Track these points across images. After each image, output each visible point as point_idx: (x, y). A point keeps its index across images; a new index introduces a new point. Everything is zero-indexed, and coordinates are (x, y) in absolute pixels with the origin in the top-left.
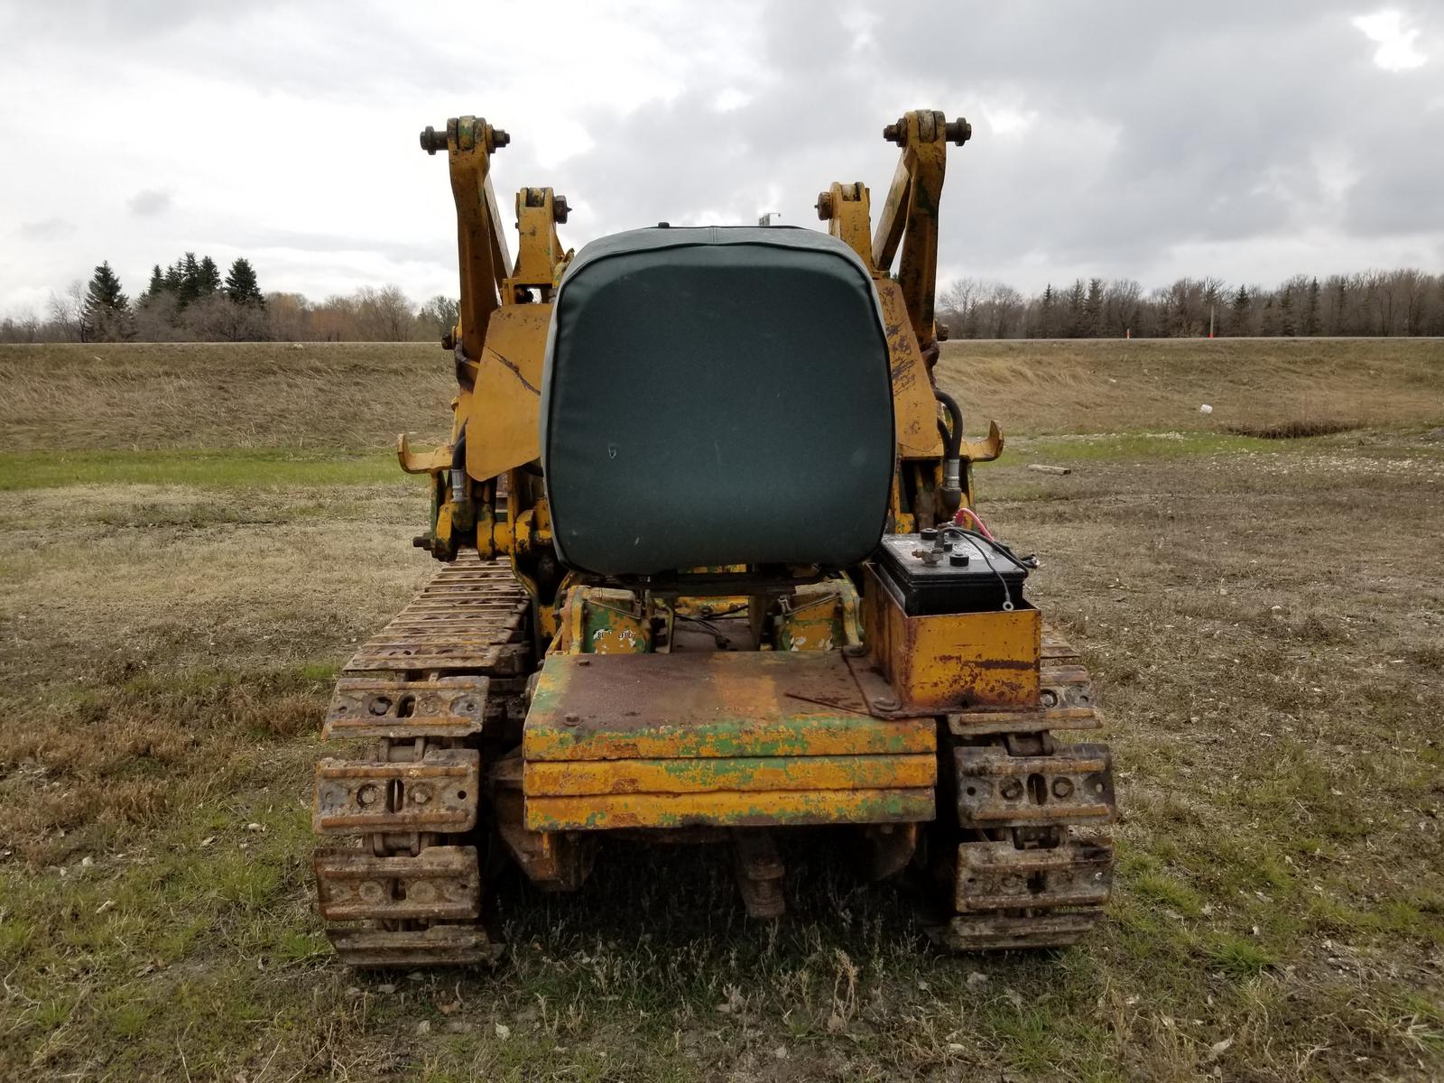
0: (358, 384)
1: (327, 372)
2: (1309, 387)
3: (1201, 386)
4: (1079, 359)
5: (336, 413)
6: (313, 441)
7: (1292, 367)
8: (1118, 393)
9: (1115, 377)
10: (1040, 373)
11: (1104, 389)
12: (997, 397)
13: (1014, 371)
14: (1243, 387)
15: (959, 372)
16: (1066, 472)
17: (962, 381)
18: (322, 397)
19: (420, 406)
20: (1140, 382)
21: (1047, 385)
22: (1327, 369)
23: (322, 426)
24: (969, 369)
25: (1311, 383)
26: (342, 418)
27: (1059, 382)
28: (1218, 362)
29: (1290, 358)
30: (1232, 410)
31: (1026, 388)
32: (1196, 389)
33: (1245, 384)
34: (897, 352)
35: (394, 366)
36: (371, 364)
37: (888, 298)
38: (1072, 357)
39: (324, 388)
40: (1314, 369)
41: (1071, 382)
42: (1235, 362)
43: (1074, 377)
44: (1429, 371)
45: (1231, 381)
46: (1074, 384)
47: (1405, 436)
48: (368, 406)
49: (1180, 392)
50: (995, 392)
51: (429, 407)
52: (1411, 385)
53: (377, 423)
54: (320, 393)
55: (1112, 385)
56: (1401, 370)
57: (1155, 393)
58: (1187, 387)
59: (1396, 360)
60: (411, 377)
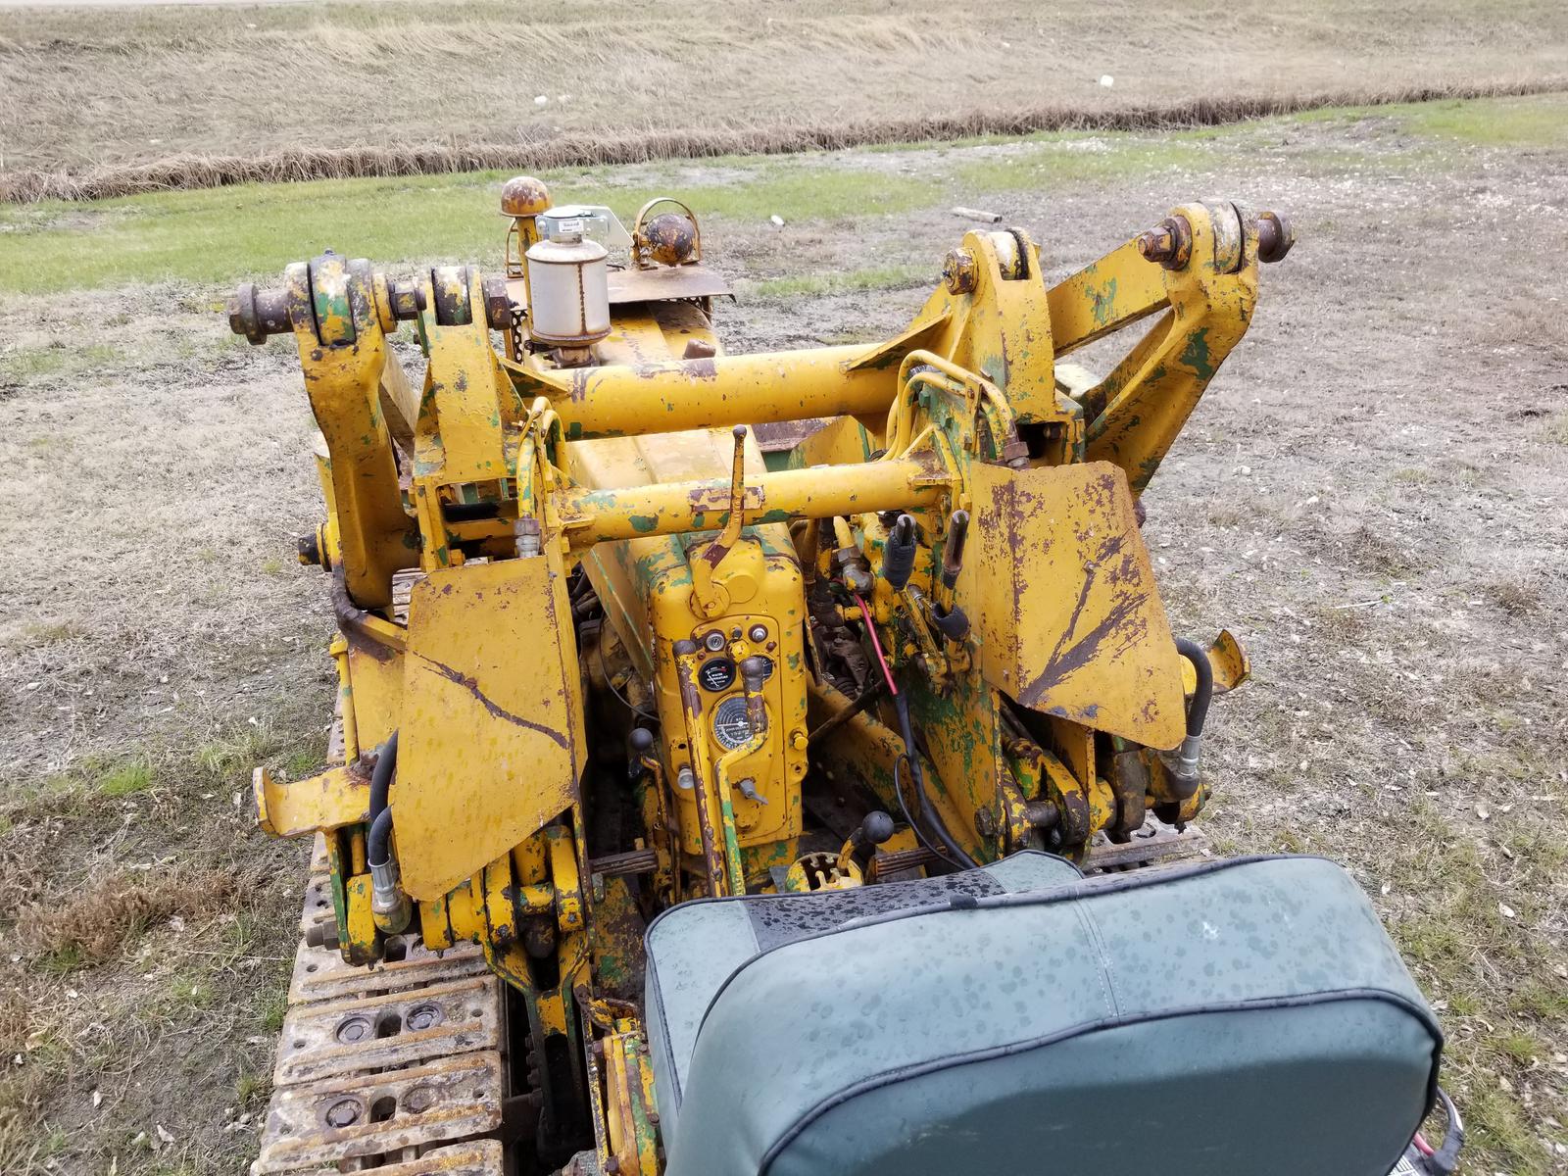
0: (65, 69)
1: (18, 52)
2: (1211, 49)
3: (1100, 50)
4: (970, 16)
5: (43, 115)
6: (20, 158)
7: (1193, 23)
8: (1012, 60)
9: (1008, 40)
10: (926, 36)
11: (995, 56)
12: (881, 70)
13: (897, 34)
14: (1143, 51)
15: (836, 35)
16: (996, 220)
17: (839, 48)
18: (18, 91)
19: (159, 102)
20: (1036, 46)
21: (935, 52)
22: (1229, 25)
23: (27, 135)
24: (846, 32)
25: (1214, 45)
26: (53, 122)
27: (947, 48)
28: (1117, 18)
29: (1193, 12)
30: (1134, 81)
31: (913, 56)
32: (1094, 54)
33: (1145, 47)
34: (1119, 583)
35: (113, 41)
36: (79, 39)
37: (1106, 493)
38: (962, 14)
39: (18, 75)
40: (1217, 25)
41: (960, 46)
42: (1135, 18)
43: (964, 41)
44: (1331, 26)
45: (1131, 43)
46: (964, 50)
47: (1329, 130)
48: (87, 104)
49: (1077, 58)
50: (878, 63)
51: (170, 102)
52: (1313, 45)
53: (104, 128)
54: (13, 84)
55: (1007, 52)
56: (1303, 26)
57: (1053, 61)
58: (1086, 52)
59: (1299, 13)
60: (140, 58)
